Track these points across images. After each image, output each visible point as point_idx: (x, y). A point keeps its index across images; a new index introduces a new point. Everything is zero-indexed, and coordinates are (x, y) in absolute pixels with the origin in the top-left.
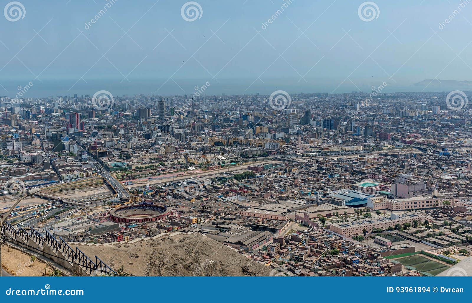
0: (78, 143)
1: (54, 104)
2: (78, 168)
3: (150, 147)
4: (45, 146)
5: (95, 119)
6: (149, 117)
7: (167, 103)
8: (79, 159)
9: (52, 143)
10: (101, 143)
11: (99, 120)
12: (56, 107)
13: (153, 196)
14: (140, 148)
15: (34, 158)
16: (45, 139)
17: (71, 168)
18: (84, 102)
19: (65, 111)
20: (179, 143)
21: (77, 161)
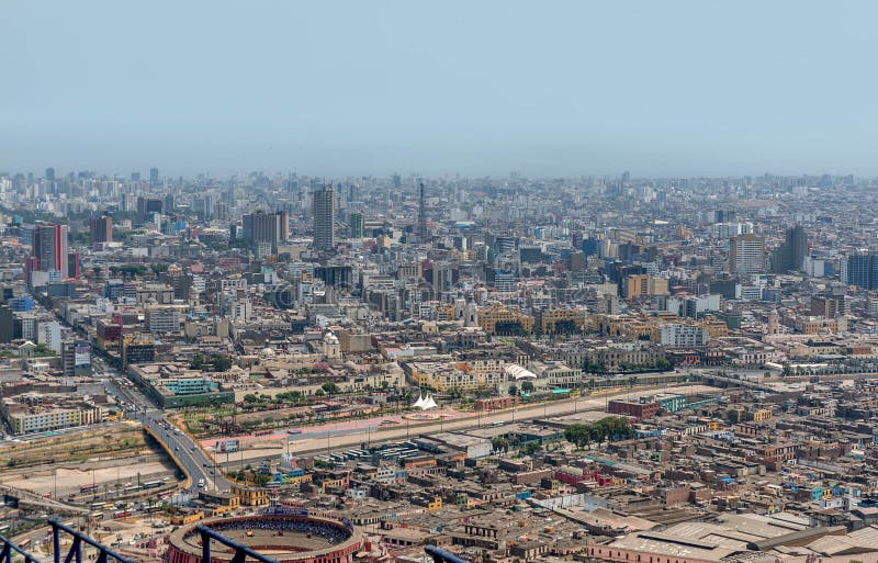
0: (62, 319)
2: (63, 395)
3: (291, 333)
5: (113, 244)
6: (284, 241)
7: (339, 199)
8: (66, 366)
10: (134, 319)
11: (125, 249)
13: (305, 489)
14: (259, 337)
17: (40, 396)
18: (76, 192)
19: (20, 220)
20: (382, 323)
21: (60, 375)
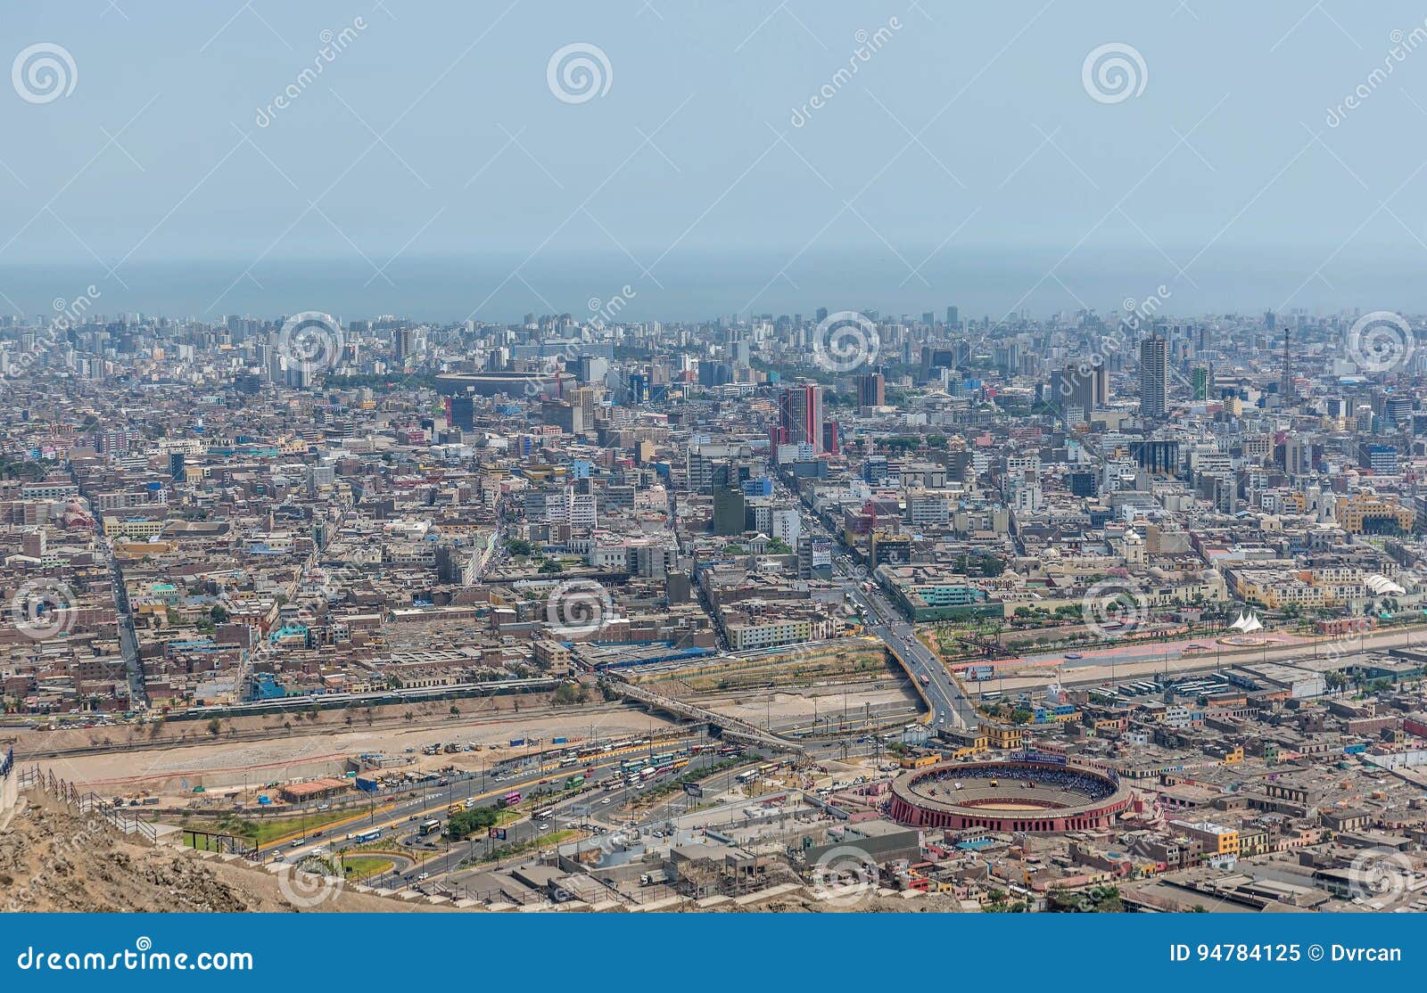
0: (807, 504)
1: (735, 346)
2: (793, 603)
3: (1089, 528)
4: (684, 509)
5: (885, 409)
6: (1102, 406)
7: (1185, 347)
8: (800, 567)
9: (710, 502)
10: (893, 507)
11: (899, 415)
12: (744, 357)
13: (1070, 730)
14: (1045, 532)
15: (634, 556)
16: (688, 486)
17: (765, 603)
19: (776, 376)
20: (1207, 516)
21: (794, 577)
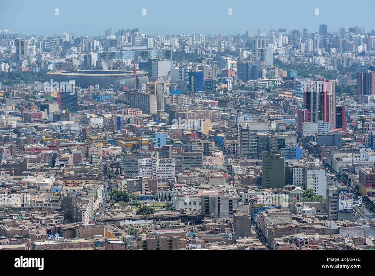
0: (327, 166)
1: (263, 51)
4: (238, 170)
8: (330, 211)
9: (257, 164)
12: (269, 60)
15: (206, 202)
16: (239, 152)
17: (307, 237)
18: (346, 47)
19: (294, 73)
21: (325, 218)
